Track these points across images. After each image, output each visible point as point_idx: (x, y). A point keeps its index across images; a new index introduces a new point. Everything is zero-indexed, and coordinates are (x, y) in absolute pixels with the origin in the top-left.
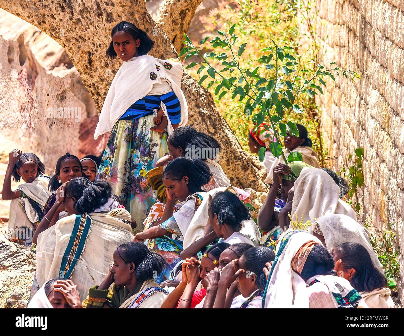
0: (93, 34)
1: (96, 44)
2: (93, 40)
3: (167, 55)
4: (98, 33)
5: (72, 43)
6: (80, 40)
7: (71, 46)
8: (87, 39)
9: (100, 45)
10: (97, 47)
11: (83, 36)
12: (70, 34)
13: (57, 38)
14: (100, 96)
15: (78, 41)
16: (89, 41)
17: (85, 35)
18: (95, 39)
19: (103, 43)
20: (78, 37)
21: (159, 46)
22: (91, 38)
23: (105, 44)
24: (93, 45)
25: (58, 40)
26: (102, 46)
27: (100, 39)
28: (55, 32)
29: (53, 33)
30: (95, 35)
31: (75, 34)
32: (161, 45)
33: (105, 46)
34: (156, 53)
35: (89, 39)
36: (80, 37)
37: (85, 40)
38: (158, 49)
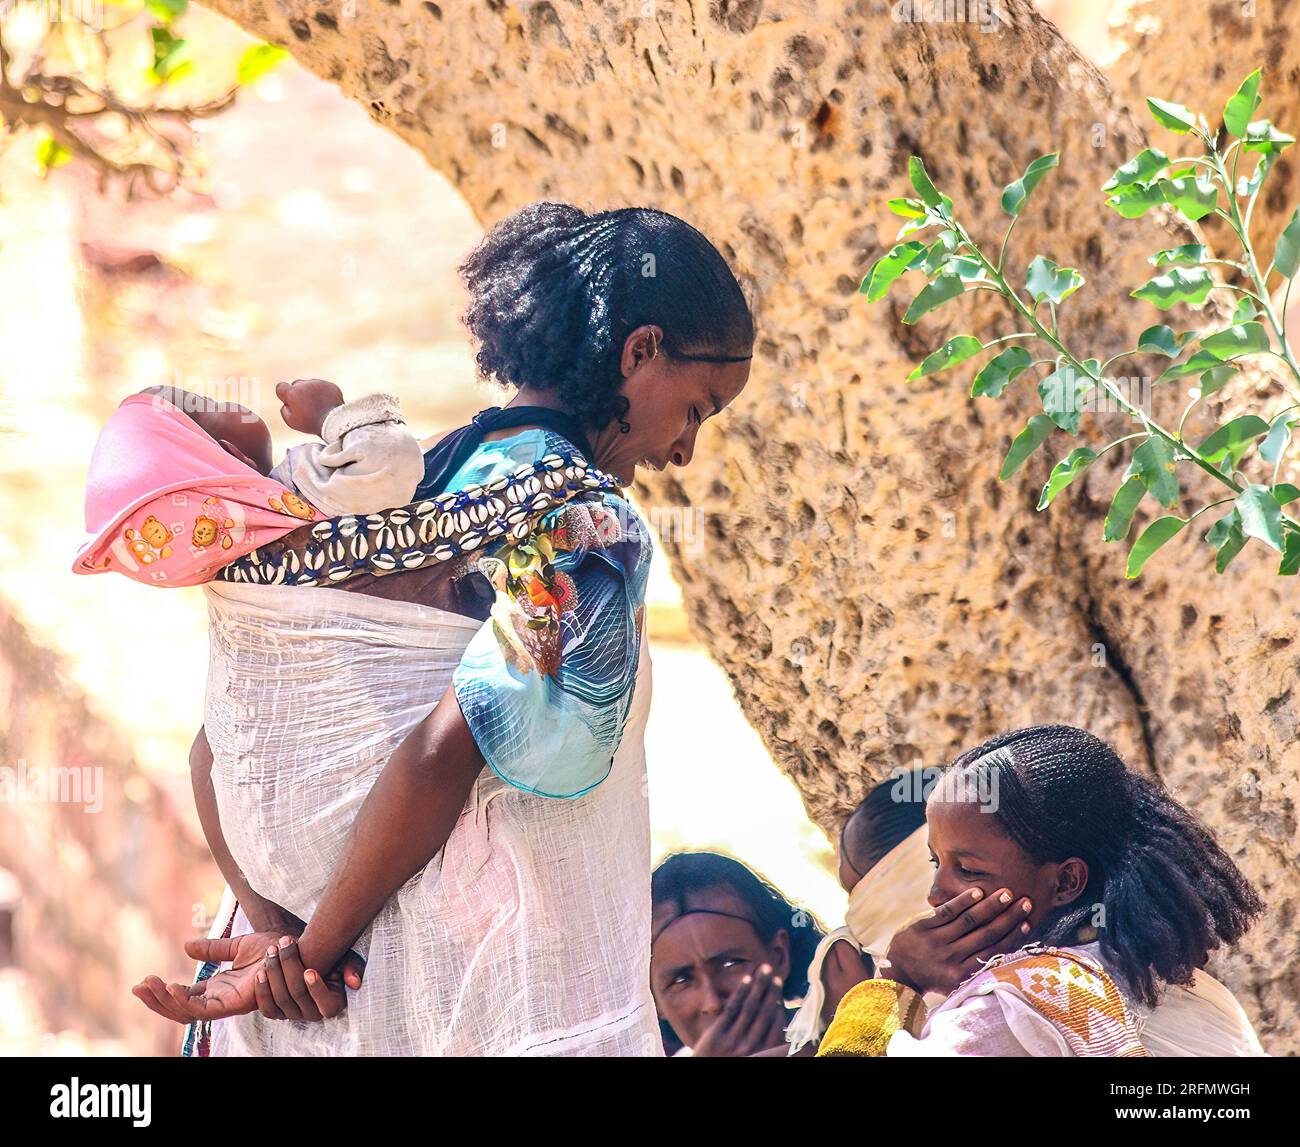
0: (635, 104)
1: (655, 167)
2: (632, 142)
3: (1124, 237)
4: (666, 96)
5: (503, 161)
6: (553, 141)
7: (501, 180)
8: (594, 130)
9: (677, 177)
10: (660, 187)
11: (570, 115)
12: (490, 100)
13: (410, 125)
14: (685, 501)
15: (539, 143)
16: (606, 146)
17: (580, 106)
18: (646, 135)
19: (693, 159)
20: (537, 124)
21: (1073, 182)
22: (622, 131)
23: (707, 166)
24: (632, 173)
25: (419, 135)
26: (690, 178)
27: (679, 132)
28: (395, 88)
29: (388, 93)
30: (647, 112)
31: (523, 102)
32: (1083, 176)
33: (707, 178)
34: (1050, 225)
35: (609, 132)
36: (552, 121)
37: (585, 140)
38: (1064, 202)
